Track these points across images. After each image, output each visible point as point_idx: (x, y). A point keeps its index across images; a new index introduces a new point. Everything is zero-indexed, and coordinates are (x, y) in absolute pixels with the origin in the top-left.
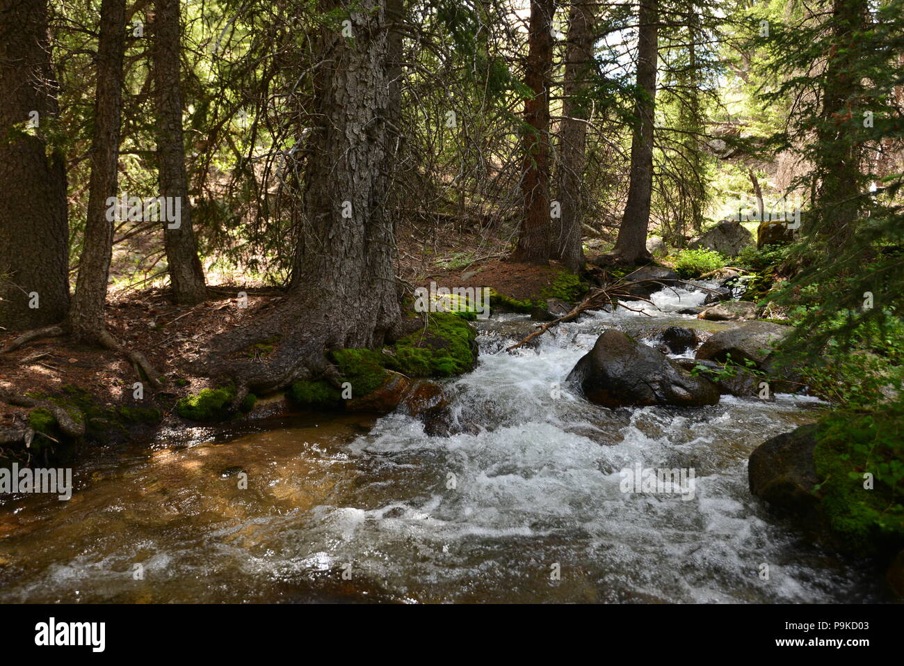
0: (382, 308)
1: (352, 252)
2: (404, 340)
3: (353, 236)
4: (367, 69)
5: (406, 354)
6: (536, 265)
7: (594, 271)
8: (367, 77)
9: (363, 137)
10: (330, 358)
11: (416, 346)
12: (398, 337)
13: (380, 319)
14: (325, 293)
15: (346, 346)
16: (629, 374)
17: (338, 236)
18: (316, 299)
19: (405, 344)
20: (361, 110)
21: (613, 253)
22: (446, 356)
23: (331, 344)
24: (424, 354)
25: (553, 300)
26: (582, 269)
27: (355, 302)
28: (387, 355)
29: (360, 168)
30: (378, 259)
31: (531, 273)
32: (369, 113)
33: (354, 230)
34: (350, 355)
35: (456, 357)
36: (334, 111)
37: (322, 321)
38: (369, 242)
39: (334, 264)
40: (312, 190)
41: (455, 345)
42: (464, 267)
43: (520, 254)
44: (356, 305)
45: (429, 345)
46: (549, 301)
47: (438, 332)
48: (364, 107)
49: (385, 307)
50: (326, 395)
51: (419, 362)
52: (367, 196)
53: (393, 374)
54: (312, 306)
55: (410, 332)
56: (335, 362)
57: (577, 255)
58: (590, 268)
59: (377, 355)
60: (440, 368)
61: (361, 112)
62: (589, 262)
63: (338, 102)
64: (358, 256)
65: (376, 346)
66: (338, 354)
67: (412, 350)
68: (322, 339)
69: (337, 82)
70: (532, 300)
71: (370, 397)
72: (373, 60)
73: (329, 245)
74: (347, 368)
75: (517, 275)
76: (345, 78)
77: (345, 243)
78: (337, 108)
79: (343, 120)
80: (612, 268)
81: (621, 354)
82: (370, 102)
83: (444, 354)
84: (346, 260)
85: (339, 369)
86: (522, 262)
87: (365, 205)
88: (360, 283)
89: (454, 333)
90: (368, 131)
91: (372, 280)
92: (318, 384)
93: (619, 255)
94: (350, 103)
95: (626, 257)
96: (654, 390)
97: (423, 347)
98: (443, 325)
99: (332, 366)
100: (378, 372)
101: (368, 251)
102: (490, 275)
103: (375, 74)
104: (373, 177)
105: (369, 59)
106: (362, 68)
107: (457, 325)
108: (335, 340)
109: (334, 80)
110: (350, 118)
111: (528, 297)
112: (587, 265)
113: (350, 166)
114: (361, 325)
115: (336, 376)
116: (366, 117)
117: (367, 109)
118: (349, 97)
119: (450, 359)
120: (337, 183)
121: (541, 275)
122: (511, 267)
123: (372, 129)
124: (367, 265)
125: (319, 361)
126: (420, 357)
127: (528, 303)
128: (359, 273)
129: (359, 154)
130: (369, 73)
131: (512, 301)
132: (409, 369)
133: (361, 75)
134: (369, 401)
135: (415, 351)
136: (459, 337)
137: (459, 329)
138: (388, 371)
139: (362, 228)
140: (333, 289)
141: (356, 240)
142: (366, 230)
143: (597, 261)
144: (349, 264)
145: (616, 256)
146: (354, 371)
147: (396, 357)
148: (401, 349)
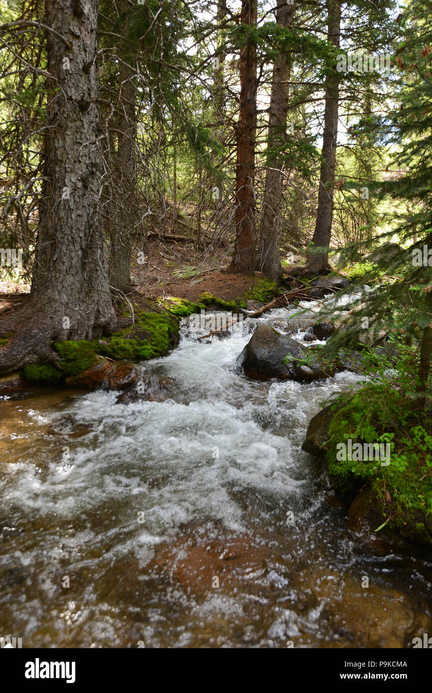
0: (98, 311)
1: (72, 270)
2: (118, 333)
3: (72, 258)
4: (82, 133)
5: (117, 344)
6: (244, 275)
7: (289, 280)
8: (81, 139)
9: (80, 185)
10: (53, 348)
11: (126, 337)
12: (114, 332)
13: (97, 318)
14: (51, 300)
15: (69, 339)
16: (271, 357)
17: (60, 258)
18: (44, 305)
19: (118, 336)
20: (77, 164)
21: (304, 266)
22: (147, 345)
23: (55, 338)
24: (131, 343)
25: (252, 301)
26: (280, 278)
27: (76, 306)
28: (102, 345)
29: (77, 208)
30: (94, 275)
31: (239, 281)
32: (84, 166)
33: (73, 254)
34: (69, 345)
35: (155, 345)
36: (57, 164)
37: (48, 321)
38: (85, 263)
39: (58, 279)
40: (42, 224)
41: (156, 337)
42: (192, 277)
43: (234, 268)
44: (76, 309)
45: (136, 337)
46: (249, 301)
47: (146, 327)
48: (80, 162)
49: (101, 310)
50: (50, 374)
51: (126, 350)
52: (83, 228)
53: (101, 359)
54: (41, 310)
55: (124, 327)
56: (57, 351)
57: (276, 268)
58: (285, 277)
59: (94, 344)
60: (141, 353)
61: (77, 165)
62: (285, 273)
63: (60, 158)
64: (77, 273)
65: (95, 338)
66: (59, 345)
67: (122, 341)
68: (48, 334)
69: (59, 143)
70: (236, 301)
71: (81, 376)
72: (86, 126)
73: (54, 265)
74: (66, 355)
75: (229, 282)
76: (64, 139)
77: (66, 264)
78: (59, 163)
79: (63, 171)
80: (303, 277)
81: (267, 343)
82: (84, 158)
83: (146, 344)
84: (67, 276)
85: (59, 355)
86: (235, 273)
87: (82, 235)
88: (79, 293)
89: (158, 328)
90: (84, 180)
91: (90, 290)
92: (44, 367)
93: (308, 268)
94: (68, 158)
95: (314, 269)
96: (288, 368)
97: (130, 338)
98: (150, 322)
99: (54, 354)
100: (90, 357)
101: (85, 269)
102: (210, 283)
103: (88, 137)
104: (88, 214)
105: (83, 125)
106: (77, 132)
107: (160, 322)
108: (59, 334)
109: (56, 141)
110: (69, 170)
111: (233, 299)
112: (284, 275)
113: (69, 206)
114: (80, 324)
115: (58, 361)
116: (82, 169)
117: (82, 164)
118: (68, 154)
119: (149, 347)
120: (59, 219)
121: (246, 283)
122: (227, 277)
123: (87, 178)
124: (85, 280)
125: (45, 350)
126: (127, 346)
127: (233, 303)
128: (79, 286)
129: (76, 197)
130: (83, 136)
131: (223, 301)
132: (118, 354)
133: (76, 138)
134: (81, 379)
135: (123, 342)
136: (160, 331)
137: (161, 324)
138: (98, 357)
139: (80, 252)
140: (57, 297)
141: (74, 261)
142: (83, 254)
143: (292, 272)
144: (70, 279)
145: (305, 268)
146: (71, 357)
147: (109, 346)
148: (114, 340)
